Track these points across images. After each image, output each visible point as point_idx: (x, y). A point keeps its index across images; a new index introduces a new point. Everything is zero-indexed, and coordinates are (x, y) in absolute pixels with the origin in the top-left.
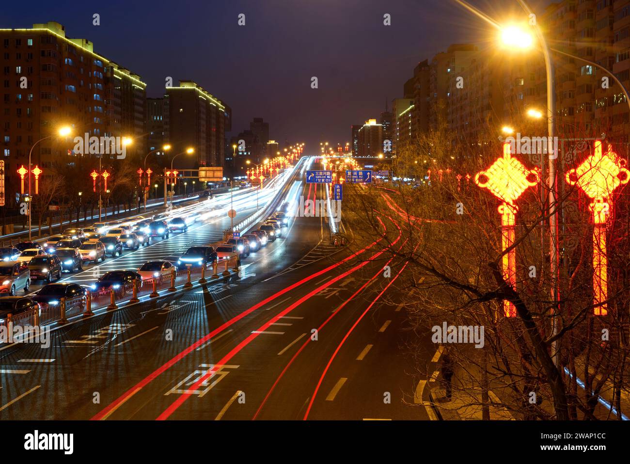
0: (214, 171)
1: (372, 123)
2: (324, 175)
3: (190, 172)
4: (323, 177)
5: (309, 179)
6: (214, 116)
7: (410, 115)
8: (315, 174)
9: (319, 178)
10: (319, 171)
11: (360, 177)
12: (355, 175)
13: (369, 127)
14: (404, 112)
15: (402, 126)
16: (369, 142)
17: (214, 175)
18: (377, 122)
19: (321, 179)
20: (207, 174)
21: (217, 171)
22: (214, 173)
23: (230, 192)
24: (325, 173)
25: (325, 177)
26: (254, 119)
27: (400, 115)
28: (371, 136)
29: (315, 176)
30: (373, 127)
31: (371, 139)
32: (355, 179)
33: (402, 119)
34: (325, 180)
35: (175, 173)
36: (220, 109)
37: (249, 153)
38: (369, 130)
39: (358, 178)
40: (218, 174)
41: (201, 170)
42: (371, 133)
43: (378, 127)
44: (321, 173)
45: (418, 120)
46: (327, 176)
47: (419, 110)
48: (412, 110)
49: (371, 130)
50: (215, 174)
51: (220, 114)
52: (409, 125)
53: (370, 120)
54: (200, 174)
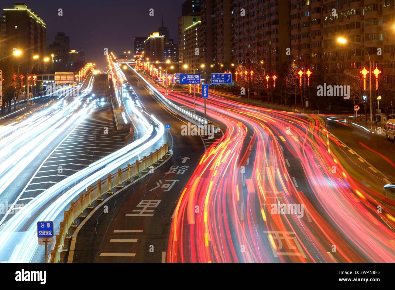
0: (66, 75)
1: (156, 35)
2: (194, 78)
3: (48, 76)
4: (193, 79)
5: (182, 81)
6: (39, 31)
7: (196, 29)
8: (187, 77)
9: (190, 80)
10: (190, 75)
11: (222, 78)
12: (219, 77)
13: (153, 39)
14: (190, 27)
15: (188, 37)
16: (154, 50)
17: (66, 79)
18: (160, 35)
19: (192, 80)
20: (62, 78)
21: (69, 75)
22: (66, 77)
23: (83, 93)
24: (195, 76)
25: (195, 79)
26: (58, 33)
27: (186, 29)
28: (155, 46)
29: (187, 78)
30: (157, 39)
31: (155, 48)
32: (219, 80)
33: (189, 32)
34: (195, 82)
35: (35, 77)
36: (43, 26)
37: (60, 61)
38: (154, 41)
39: (221, 80)
40: (70, 77)
41: (56, 75)
42: (155, 44)
43: (160, 38)
44: (192, 76)
45: (205, 33)
46: (196, 78)
47: (206, 25)
48: (198, 25)
49: (155, 41)
50: (68, 78)
51: (43, 29)
52: (196, 37)
53: (154, 33)
54: (55, 78)
